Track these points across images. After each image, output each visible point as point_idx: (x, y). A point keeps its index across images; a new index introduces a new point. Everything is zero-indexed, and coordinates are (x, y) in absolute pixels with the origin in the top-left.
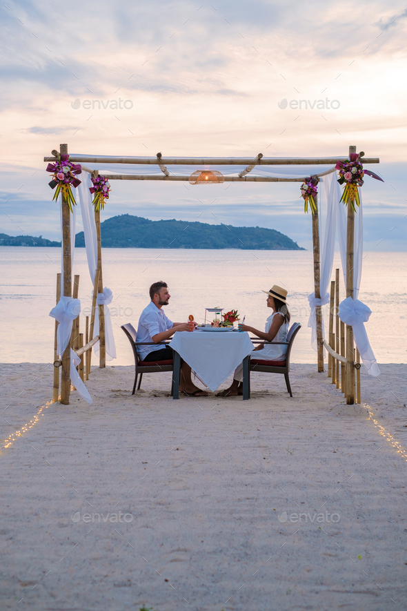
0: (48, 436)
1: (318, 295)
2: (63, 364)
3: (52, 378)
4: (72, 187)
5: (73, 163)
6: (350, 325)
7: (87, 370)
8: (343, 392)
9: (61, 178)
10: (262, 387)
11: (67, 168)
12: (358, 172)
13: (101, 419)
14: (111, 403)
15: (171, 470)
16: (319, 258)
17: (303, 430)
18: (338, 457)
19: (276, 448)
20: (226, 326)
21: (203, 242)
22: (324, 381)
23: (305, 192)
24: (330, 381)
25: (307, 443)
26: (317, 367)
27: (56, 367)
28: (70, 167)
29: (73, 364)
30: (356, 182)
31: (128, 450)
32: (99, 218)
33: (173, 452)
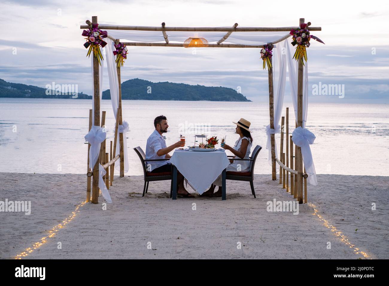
0: (82, 228)
1: (272, 126)
2: (93, 174)
3: (86, 185)
4: (100, 47)
5: (101, 30)
6: (300, 146)
7: (111, 179)
8: (292, 194)
9: (93, 40)
10: (234, 190)
11: (97, 34)
12: (306, 37)
13: (121, 214)
14: (128, 203)
15: (175, 255)
16: (273, 100)
17: (268, 223)
18: (299, 244)
19: (251, 237)
20: (210, 147)
21: (186, 96)
22: (277, 186)
23: (264, 54)
24: (281, 186)
25: (273, 233)
26: (271, 177)
27: (89, 177)
28: (99, 32)
29: (101, 174)
30: (305, 44)
31: (141, 239)
32: (120, 72)
33: (175, 240)
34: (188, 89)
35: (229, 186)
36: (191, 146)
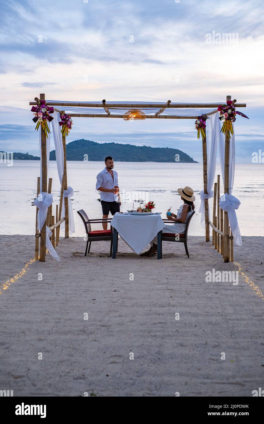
0: (31, 282)
1: (206, 192)
2: (41, 235)
3: (34, 245)
4: (48, 122)
5: (48, 106)
6: (226, 211)
7: (57, 240)
8: (222, 255)
10: (169, 251)
11: (44, 109)
12: (232, 112)
13: (66, 271)
14: (72, 261)
15: (111, 304)
16: (207, 168)
17: (196, 279)
18: (218, 296)
19: (178, 291)
20: (147, 211)
21: (132, 157)
22: (210, 247)
23: (198, 125)
24: (214, 247)
25: (198, 287)
26: (205, 238)
27: (37, 237)
28: (46, 109)
29: (48, 235)
30: (231, 119)
31: (83, 292)
32: (65, 142)
33: (112, 293)
34: (134, 150)
35: (166, 247)
36: (130, 210)
